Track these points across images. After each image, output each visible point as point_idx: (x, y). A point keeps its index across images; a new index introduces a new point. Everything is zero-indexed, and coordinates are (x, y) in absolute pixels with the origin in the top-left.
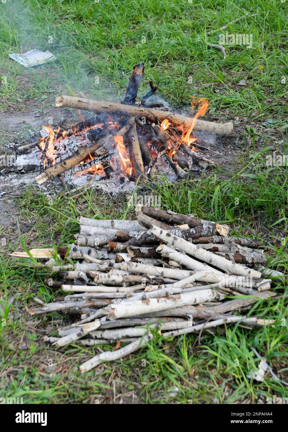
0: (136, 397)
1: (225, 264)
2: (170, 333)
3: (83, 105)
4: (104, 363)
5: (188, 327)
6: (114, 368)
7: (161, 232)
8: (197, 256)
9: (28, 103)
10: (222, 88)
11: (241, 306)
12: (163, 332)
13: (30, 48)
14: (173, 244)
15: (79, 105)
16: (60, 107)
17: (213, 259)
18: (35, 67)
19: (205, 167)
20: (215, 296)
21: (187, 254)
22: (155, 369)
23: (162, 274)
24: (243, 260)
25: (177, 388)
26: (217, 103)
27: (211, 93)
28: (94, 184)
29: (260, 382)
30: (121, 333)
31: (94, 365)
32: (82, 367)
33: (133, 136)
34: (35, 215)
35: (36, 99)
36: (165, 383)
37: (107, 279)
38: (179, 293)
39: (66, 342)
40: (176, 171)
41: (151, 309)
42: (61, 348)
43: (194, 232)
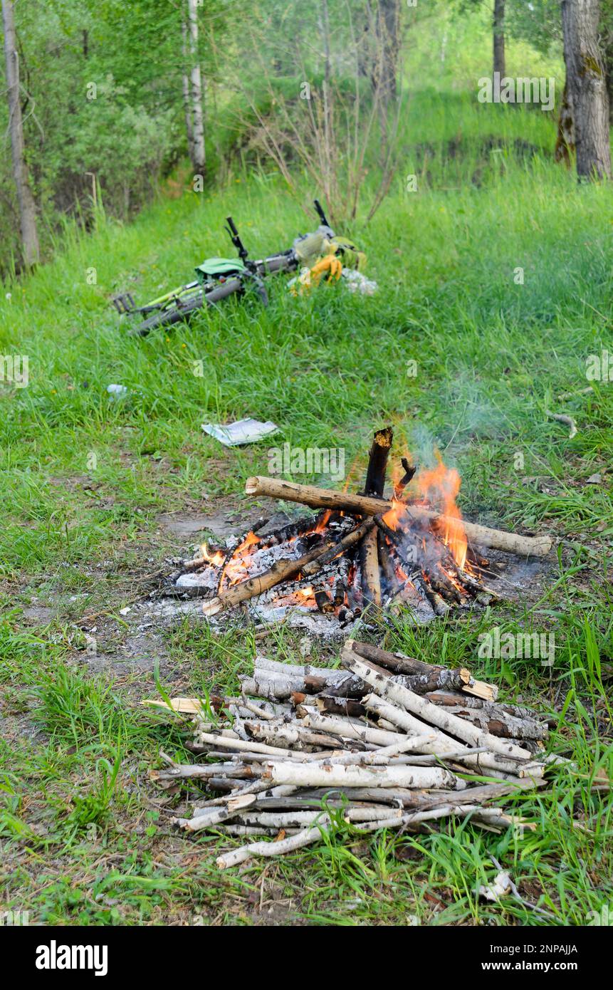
0: (294, 905)
1: (469, 732)
2: (365, 824)
3: (290, 493)
4: (256, 857)
5: (394, 817)
6: (268, 865)
7: (368, 673)
8: (425, 716)
9: (219, 501)
10: (554, 486)
11: (487, 797)
12: (353, 822)
13: (239, 417)
14: (386, 693)
15: (284, 492)
16: (253, 494)
17: (450, 722)
18: (242, 446)
19: (487, 602)
20: (446, 780)
21: (409, 711)
22: (330, 868)
23: (363, 735)
24: (503, 730)
25: (359, 899)
26: (539, 509)
27: (533, 492)
28: (295, 621)
29: (492, 902)
30: (287, 818)
31: (239, 860)
32: (220, 860)
33: (369, 547)
34: (192, 658)
35: (233, 495)
36: (341, 890)
37: (273, 732)
38: (384, 765)
39: (201, 823)
40: (434, 605)
41: (334, 780)
42: (194, 832)
43: (426, 681)
